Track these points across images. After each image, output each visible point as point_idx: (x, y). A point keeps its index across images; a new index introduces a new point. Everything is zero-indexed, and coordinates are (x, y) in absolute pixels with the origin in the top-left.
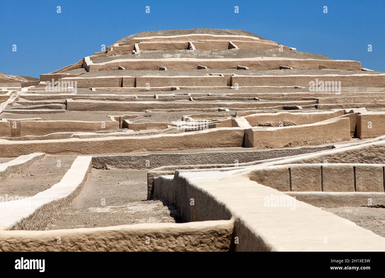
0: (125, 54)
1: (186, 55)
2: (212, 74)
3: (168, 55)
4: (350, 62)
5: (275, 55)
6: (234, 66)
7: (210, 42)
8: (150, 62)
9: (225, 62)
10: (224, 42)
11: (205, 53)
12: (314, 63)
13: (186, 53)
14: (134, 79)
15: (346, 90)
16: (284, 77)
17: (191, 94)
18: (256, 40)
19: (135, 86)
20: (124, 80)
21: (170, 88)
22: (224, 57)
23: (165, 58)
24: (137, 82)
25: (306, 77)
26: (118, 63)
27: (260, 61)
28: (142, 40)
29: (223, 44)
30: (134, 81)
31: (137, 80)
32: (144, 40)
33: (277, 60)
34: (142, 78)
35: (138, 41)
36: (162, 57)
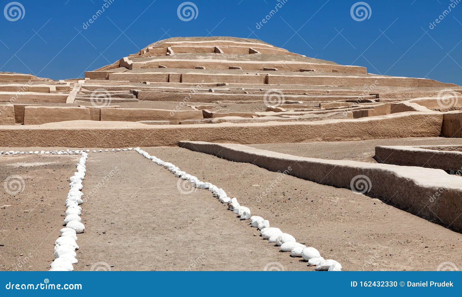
0: (159, 56)
1: (217, 57)
2: (248, 73)
3: (201, 57)
4: (358, 68)
5: (294, 60)
6: (261, 68)
7: (233, 47)
8: (187, 62)
9: (253, 64)
10: (246, 48)
11: (233, 56)
12: (328, 67)
13: (216, 56)
14: (179, 76)
15: (380, 88)
16: (314, 78)
17: (245, 89)
18: (271, 48)
19: (181, 81)
20: (170, 76)
21: (215, 84)
22: (250, 60)
23: (199, 59)
24: (183, 79)
25: (332, 78)
26: (158, 62)
27: (283, 64)
28: (173, 45)
29: (244, 50)
30: (179, 77)
31: (183, 76)
32: (175, 44)
33: (297, 63)
34: (187, 75)
35: (170, 45)
36: (197, 59)
